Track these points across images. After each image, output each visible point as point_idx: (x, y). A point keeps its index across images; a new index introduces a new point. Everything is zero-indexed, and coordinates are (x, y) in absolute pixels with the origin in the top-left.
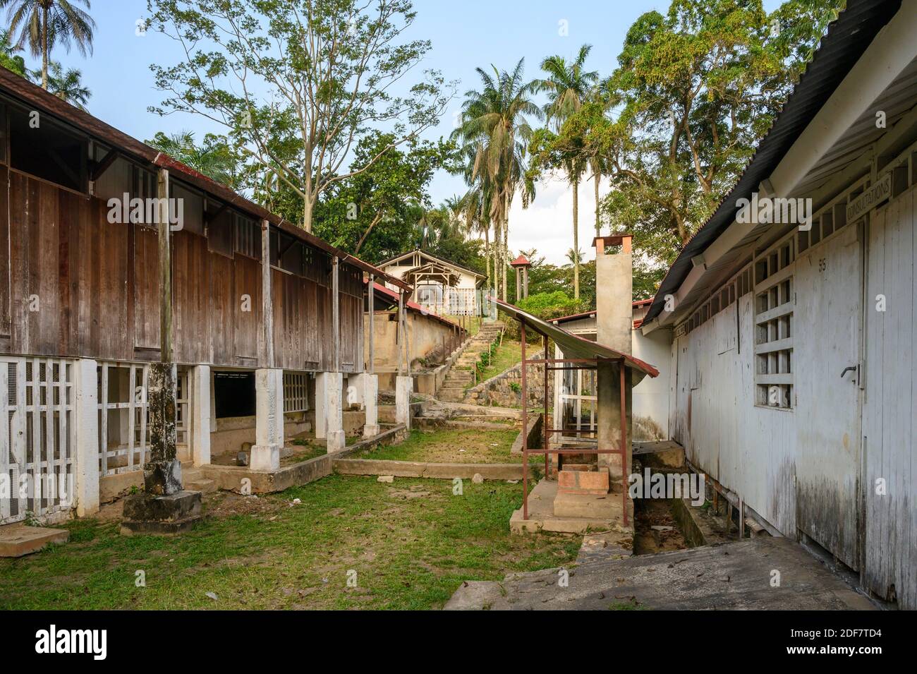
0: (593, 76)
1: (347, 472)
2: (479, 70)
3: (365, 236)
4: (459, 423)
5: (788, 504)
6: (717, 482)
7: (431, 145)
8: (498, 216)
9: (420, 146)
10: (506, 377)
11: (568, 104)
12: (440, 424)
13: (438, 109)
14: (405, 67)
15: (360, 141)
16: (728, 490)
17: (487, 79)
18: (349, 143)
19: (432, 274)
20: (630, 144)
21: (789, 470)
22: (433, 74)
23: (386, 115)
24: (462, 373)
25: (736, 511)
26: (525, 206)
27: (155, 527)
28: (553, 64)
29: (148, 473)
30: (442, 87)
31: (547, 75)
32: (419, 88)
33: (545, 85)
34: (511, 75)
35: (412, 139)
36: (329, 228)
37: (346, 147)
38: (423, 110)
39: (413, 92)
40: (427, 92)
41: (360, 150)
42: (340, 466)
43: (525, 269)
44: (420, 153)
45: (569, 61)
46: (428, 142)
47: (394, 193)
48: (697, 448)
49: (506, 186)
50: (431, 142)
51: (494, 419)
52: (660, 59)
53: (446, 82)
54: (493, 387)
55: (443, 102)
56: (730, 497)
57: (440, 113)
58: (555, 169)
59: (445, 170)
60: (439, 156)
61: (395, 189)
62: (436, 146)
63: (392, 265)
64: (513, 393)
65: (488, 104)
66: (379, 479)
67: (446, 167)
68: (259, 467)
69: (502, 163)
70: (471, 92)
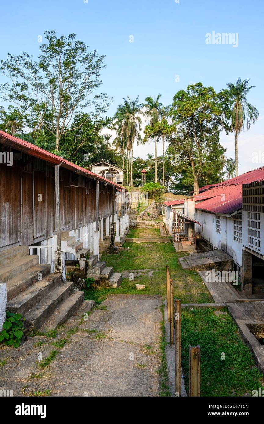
0: (161, 104)
1: (128, 241)
2: (124, 98)
3: (77, 150)
4: (140, 226)
5: (220, 246)
6: (209, 242)
7: (103, 118)
8: (129, 149)
9: (98, 119)
10: (146, 211)
11: (154, 114)
12: (135, 227)
13: (106, 107)
14: (93, 89)
15: (76, 115)
16: (211, 244)
17: (126, 102)
18: (72, 116)
19: (111, 171)
20: (175, 130)
21: (220, 241)
22: (104, 94)
23: (85, 106)
24: (134, 210)
25: (213, 247)
26: (138, 144)
27: (114, 253)
28: (149, 100)
29: (111, 243)
30: (107, 99)
31: (146, 103)
32: (97, 97)
33: (145, 105)
34: (135, 101)
35: (96, 117)
36: (65, 148)
37: (70, 117)
38: (101, 107)
39: (95, 98)
40: (100, 98)
41: (75, 119)
42: (126, 240)
43: (145, 174)
44: (98, 121)
45: (154, 100)
46: (101, 117)
47: (90, 136)
48: (205, 236)
49: (132, 138)
50: (102, 117)
51: (147, 225)
52: (186, 109)
53: (109, 97)
54: (143, 215)
55: (107, 104)
56: (212, 245)
57: (107, 109)
58: (152, 139)
59: (107, 128)
60: (106, 123)
61: (90, 135)
62: (104, 119)
63: (94, 166)
64: (148, 216)
65: (126, 110)
66: (137, 243)
67: (108, 127)
68: (117, 241)
69: (131, 130)
70: (120, 105)
